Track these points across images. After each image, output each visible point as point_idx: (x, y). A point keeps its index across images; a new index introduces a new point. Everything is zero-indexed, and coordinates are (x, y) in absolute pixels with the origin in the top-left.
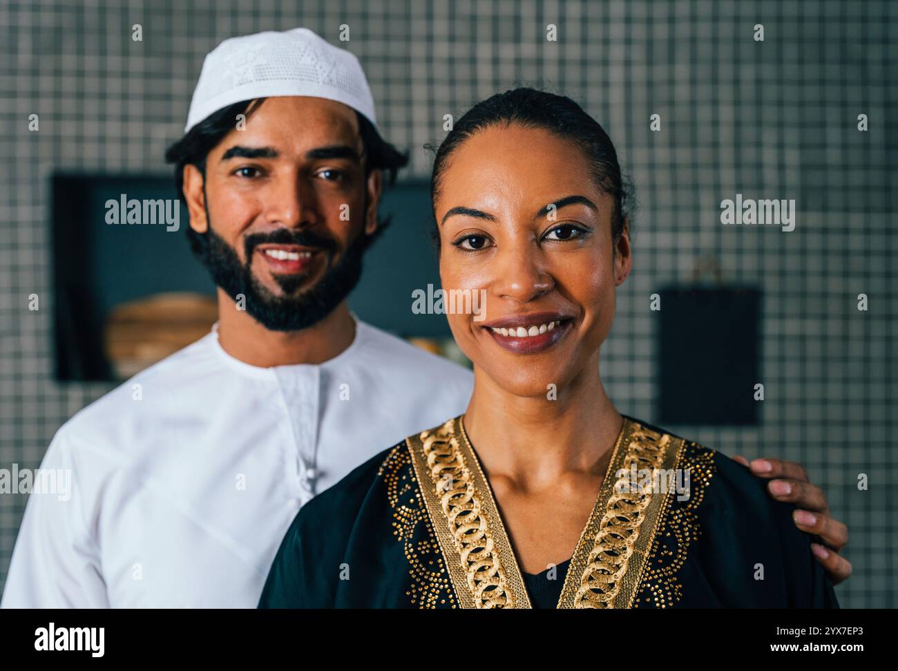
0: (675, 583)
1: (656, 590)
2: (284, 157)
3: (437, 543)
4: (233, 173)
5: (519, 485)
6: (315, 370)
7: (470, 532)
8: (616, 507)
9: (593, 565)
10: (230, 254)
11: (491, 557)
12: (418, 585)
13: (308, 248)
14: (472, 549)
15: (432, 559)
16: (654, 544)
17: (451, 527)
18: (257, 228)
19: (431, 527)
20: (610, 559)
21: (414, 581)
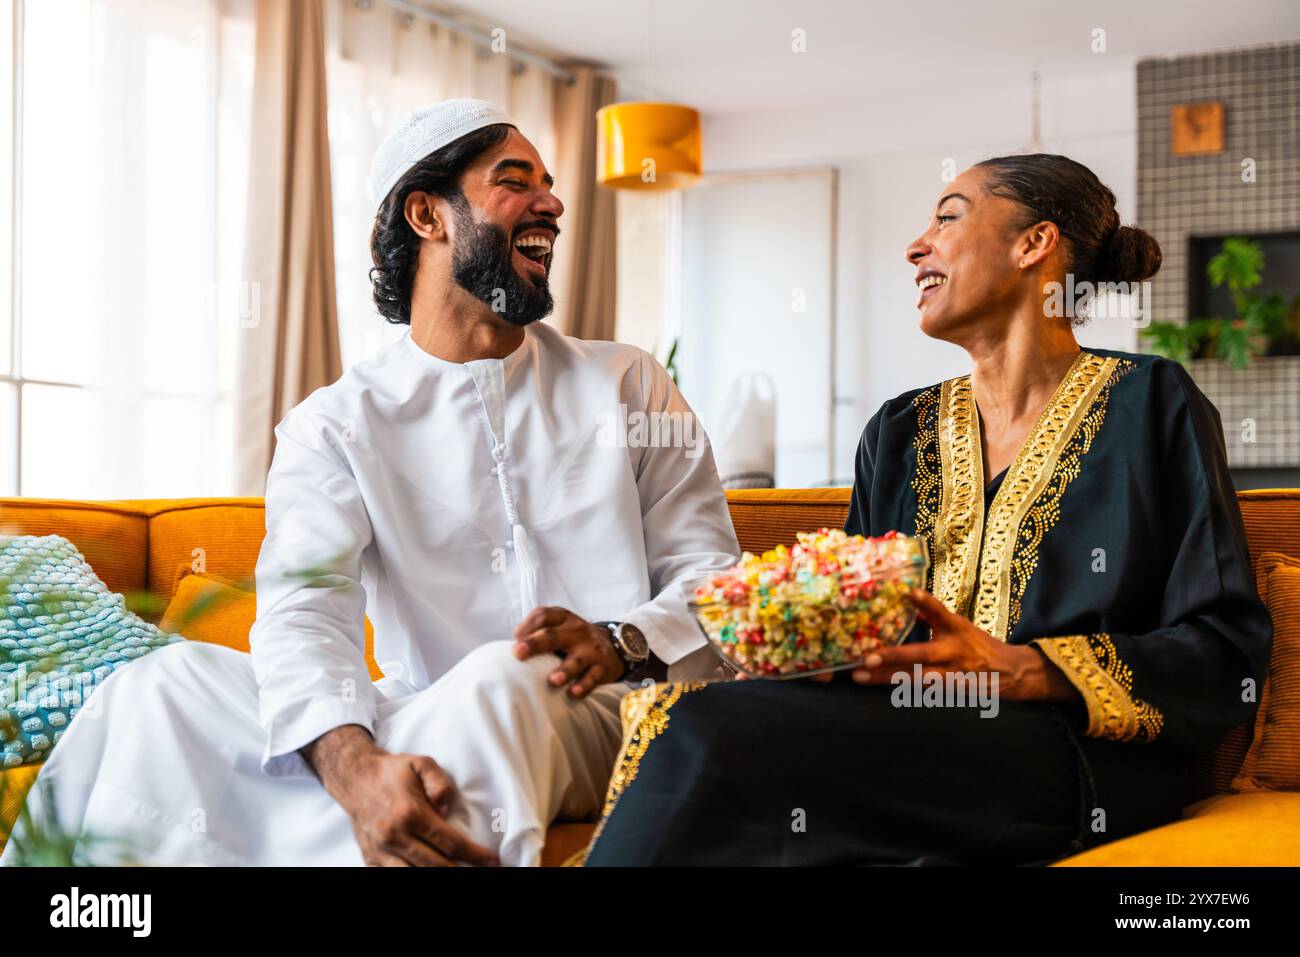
15: (934, 467)
21: (918, 476)
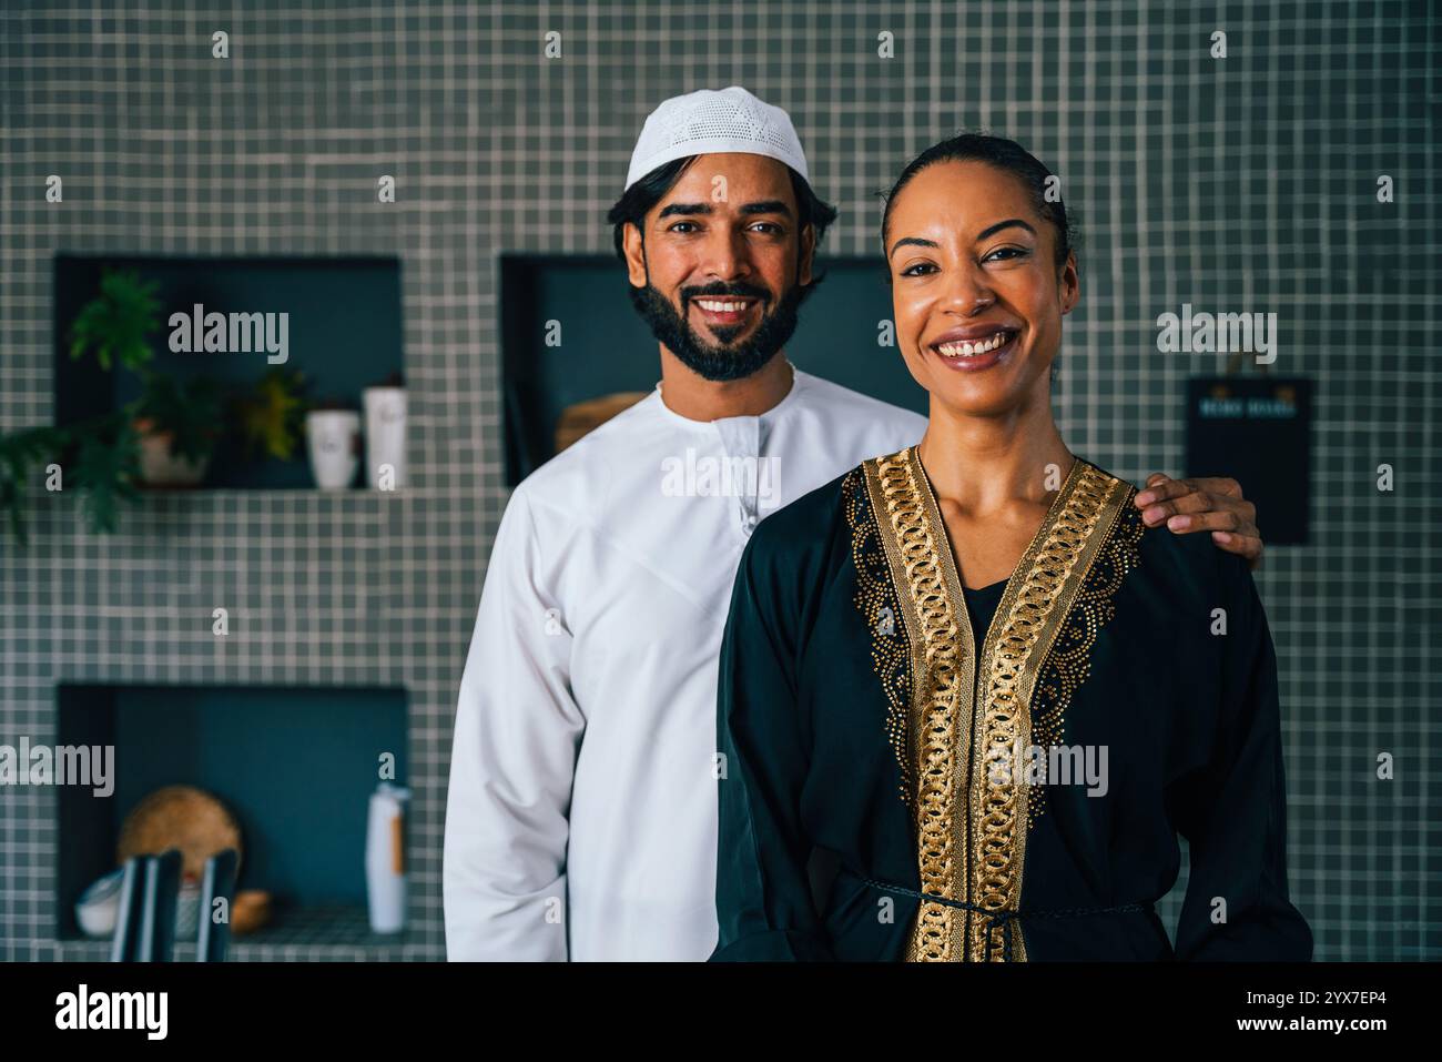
0: (1108, 605)
1: (1088, 610)
2: (718, 213)
3: (885, 555)
4: (670, 229)
5: (967, 510)
6: (755, 420)
7: (917, 548)
8: (1059, 533)
9: (1031, 583)
10: (668, 306)
11: (935, 570)
12: (865, 593)
13: (742, 297)
14: (917, 563)
16: (1091, 569)
17: (899, 542)
18: (693, 281)
19: (881, 541)
20: (1048, 579)
